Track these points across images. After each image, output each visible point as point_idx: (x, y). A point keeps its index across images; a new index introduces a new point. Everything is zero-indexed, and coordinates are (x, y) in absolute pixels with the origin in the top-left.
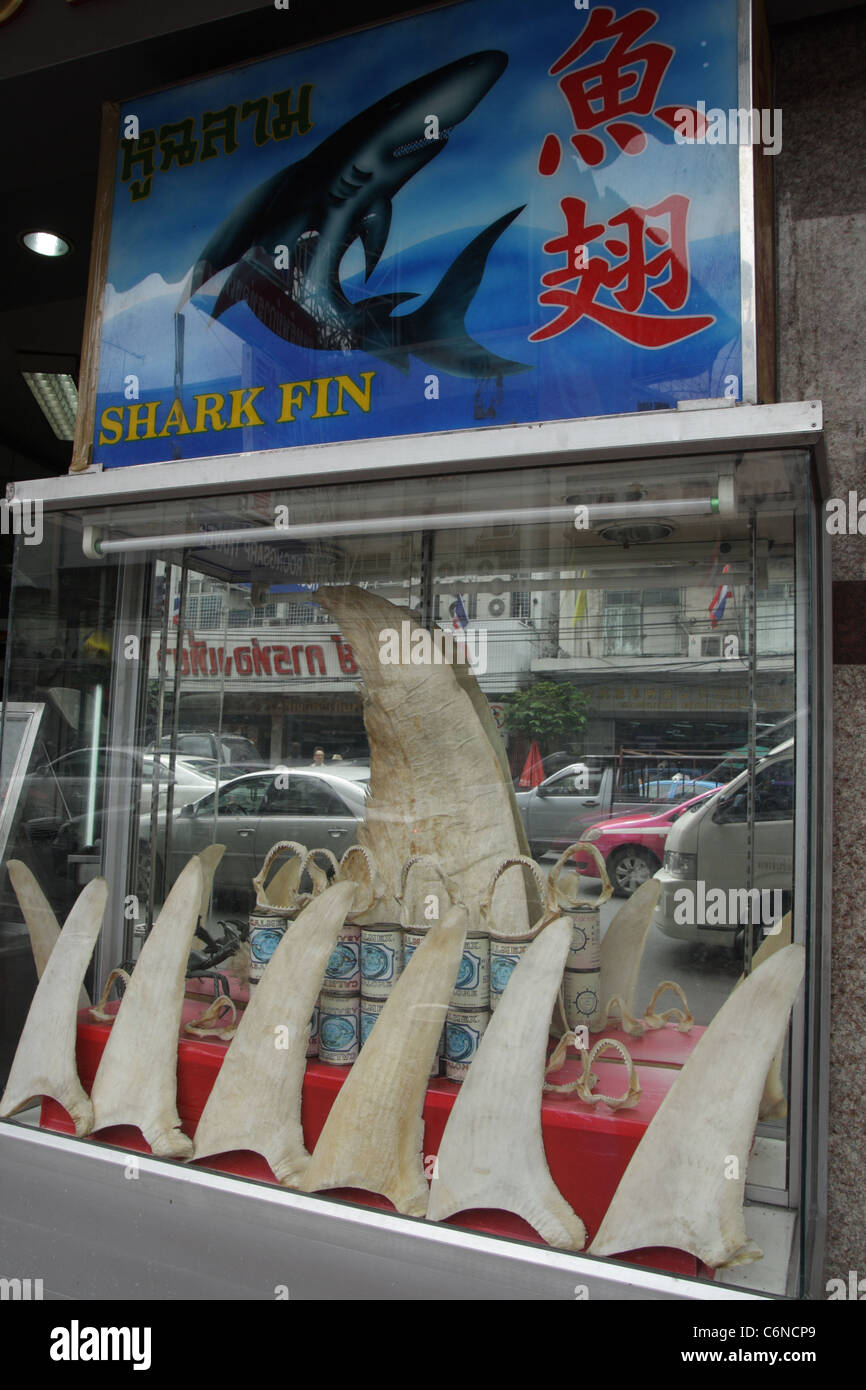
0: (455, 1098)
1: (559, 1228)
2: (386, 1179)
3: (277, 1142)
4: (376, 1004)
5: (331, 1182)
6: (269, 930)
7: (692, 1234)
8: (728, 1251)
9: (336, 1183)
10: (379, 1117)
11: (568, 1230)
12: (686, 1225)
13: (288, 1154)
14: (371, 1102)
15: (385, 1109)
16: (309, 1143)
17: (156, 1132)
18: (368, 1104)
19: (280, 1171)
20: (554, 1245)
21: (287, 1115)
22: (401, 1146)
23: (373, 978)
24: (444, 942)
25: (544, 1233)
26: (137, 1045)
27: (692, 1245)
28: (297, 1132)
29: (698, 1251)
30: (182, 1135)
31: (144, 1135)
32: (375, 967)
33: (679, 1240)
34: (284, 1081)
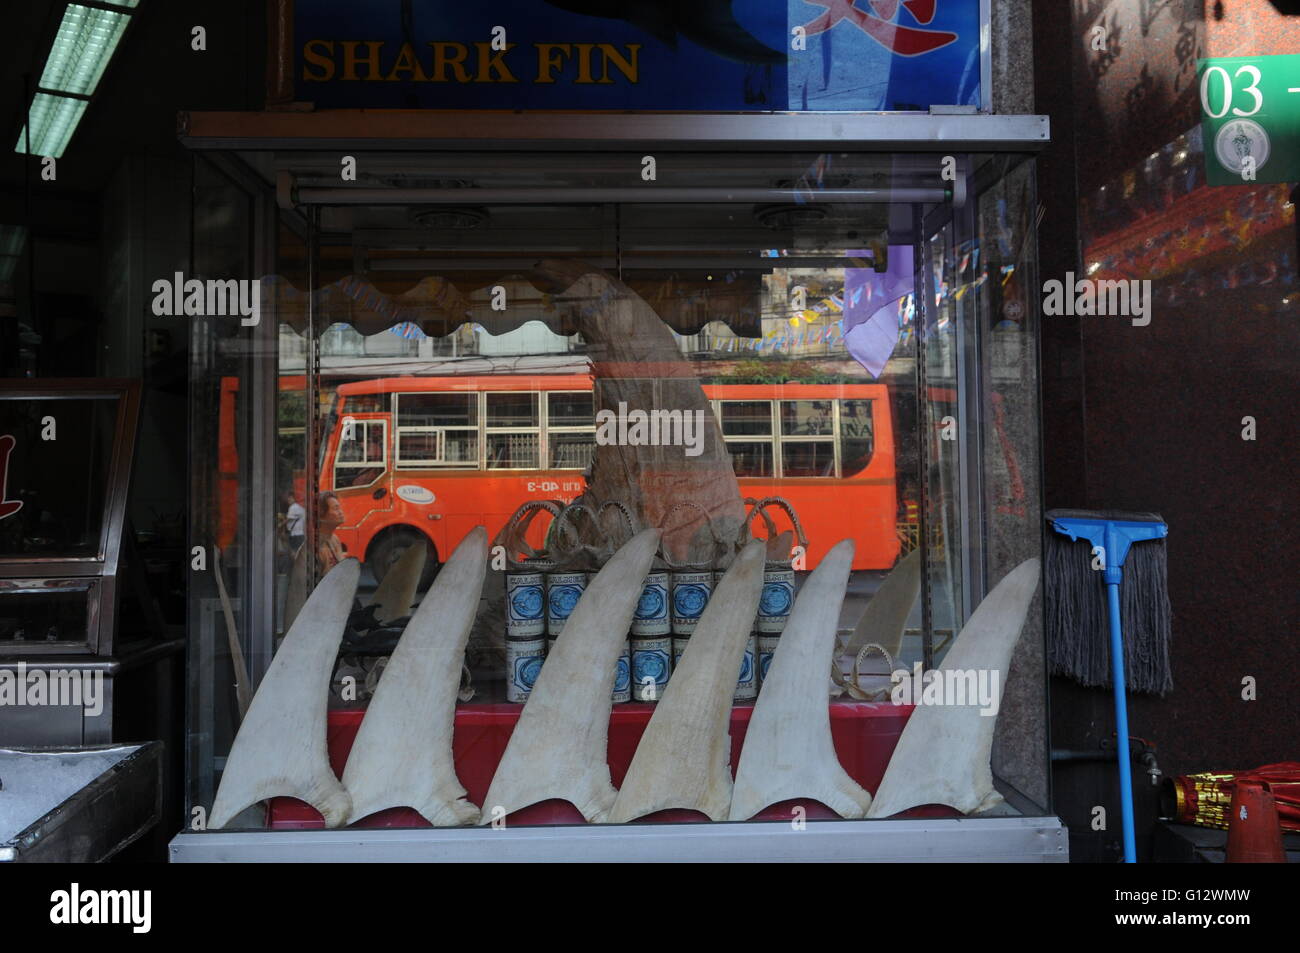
0: (753, 709)
1: (852, 803)
2: (699, 795)
3: (584, 785)
4: (654, 641)
5: (648, 808)
6: (533, 586)
7: (952, 790)
8: (979, 799)
9: (654, 807)
10: (694, 738)
11: (858, 803)
12: (947, 784)
13: (596, 794)
14: (686, 726)
15: (700, 730)
16: (617, 781)
17: (437, 807)
18: (684, 728)
19: (588, 812)
20: (850, 817)
21: (593, 758)
22: (711, 763)
23: (650, 617)
24: (745, 573)
25: (839, 811)
26: (404, 725)
27: (951, 799)
28: (604, 771)
29: (955, 803)
30: (469, 804)
31: (421, 813)
32: (652, 607)
33: (941, 797)
34: (591, 725)
